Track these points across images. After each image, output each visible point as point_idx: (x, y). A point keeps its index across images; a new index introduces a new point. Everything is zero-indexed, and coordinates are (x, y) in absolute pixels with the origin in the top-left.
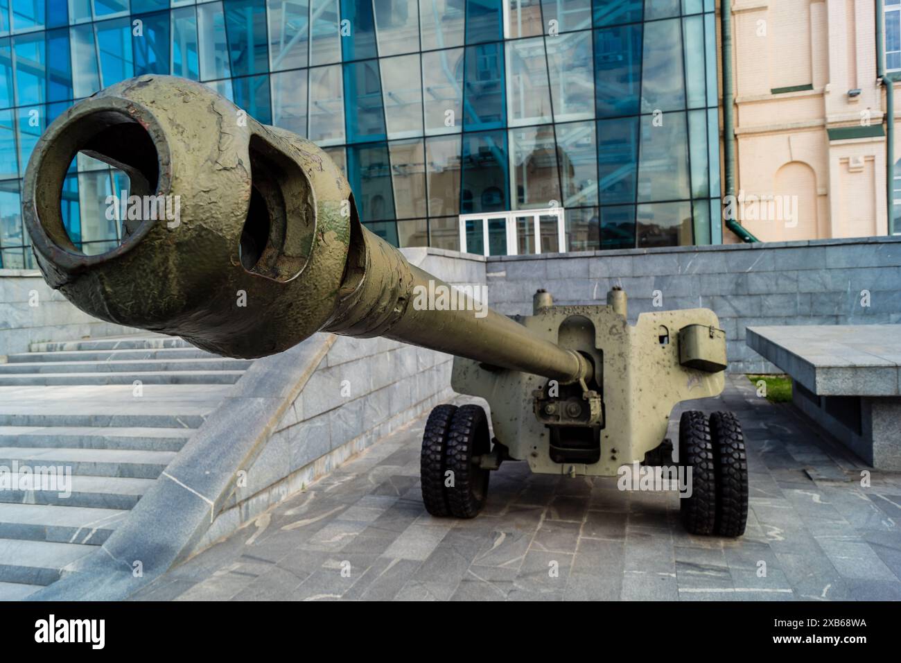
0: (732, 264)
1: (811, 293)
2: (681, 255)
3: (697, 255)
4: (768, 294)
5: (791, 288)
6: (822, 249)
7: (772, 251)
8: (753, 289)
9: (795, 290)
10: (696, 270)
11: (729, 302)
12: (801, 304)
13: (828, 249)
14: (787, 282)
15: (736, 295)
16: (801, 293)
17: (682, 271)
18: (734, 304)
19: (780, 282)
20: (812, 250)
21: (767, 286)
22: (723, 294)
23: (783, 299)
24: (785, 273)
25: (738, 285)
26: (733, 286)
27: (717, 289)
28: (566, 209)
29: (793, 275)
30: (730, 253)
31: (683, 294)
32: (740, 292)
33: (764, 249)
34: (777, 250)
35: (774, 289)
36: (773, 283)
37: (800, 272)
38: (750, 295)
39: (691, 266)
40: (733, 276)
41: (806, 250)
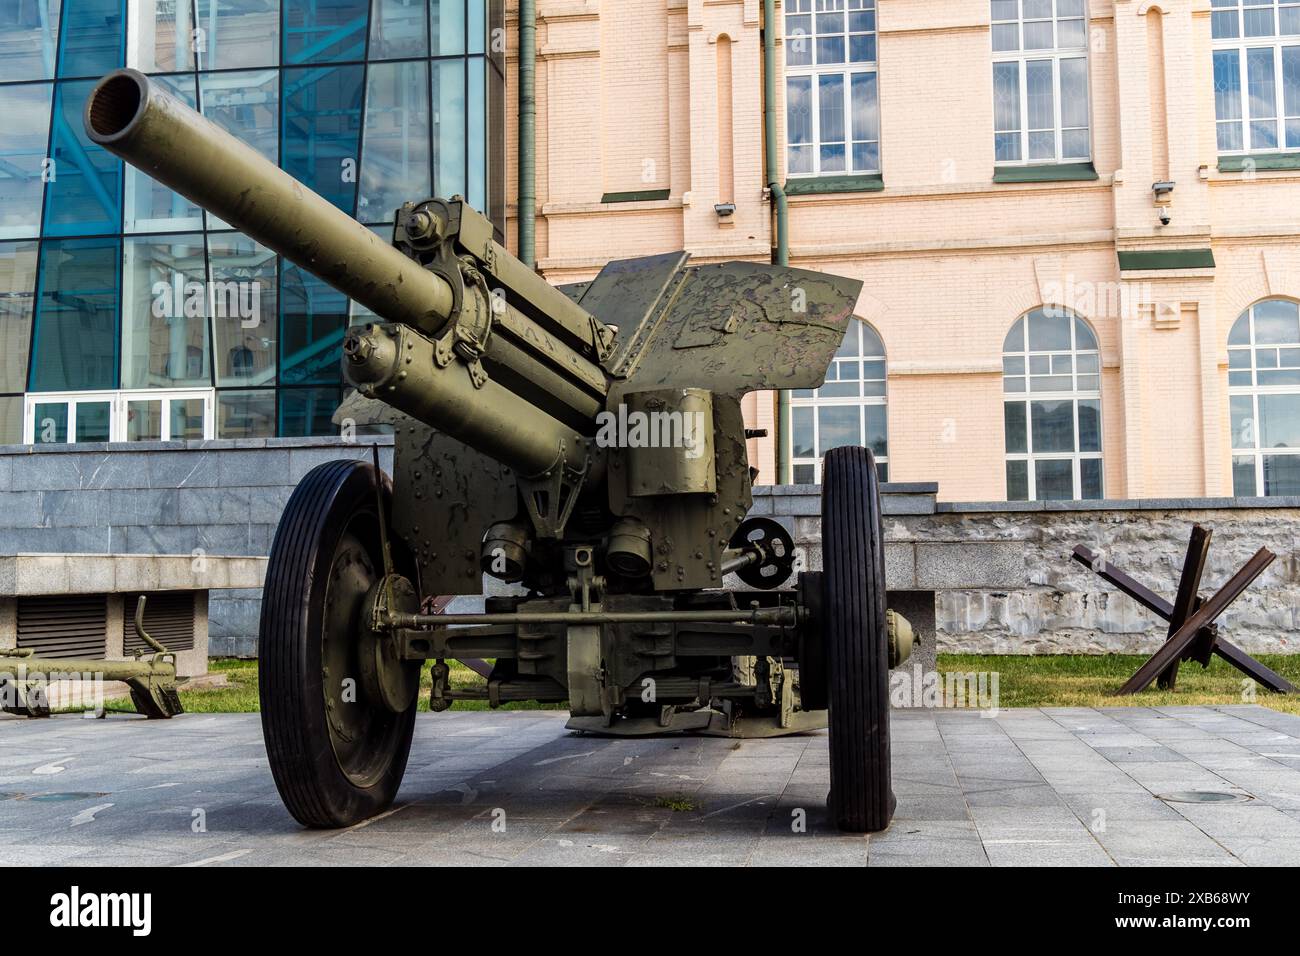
0: (159, 474)
1: (268, 524)
2: (85, 457)
3: (108, 457)
4: (207, 525)
5: (240, 515)
6: (286, 453)
7: (215, 455)
8: (187, 516)
9: (246, 519)
10: (106, 482)
11: (151, 537)
12: (253, 541)
13: (293, 453)
14: (235, 506)
15: (162, 526)
16: (253, 524)
17: (84, 485)
18: (157, 539)
19: (226, 505)
20: (270, 454)
21: (207, 511)
22: (143, 524)
23: (228, 532)
24: (232, 491)
25: (164, 508)
26: (157, 511)
27: (134, 516)
28: (218, 389)
29: (243, 493)
30: (156, 455)
31: (84, 522)
32: (168, 520)
33: (205, 450)
34: (222, 454)
35: (216, 516)
36: (216, 507)
37: (254, 490)
38: (182, 526)
39: (98, 476)
40: (158, 493)
41: (264, 454)
